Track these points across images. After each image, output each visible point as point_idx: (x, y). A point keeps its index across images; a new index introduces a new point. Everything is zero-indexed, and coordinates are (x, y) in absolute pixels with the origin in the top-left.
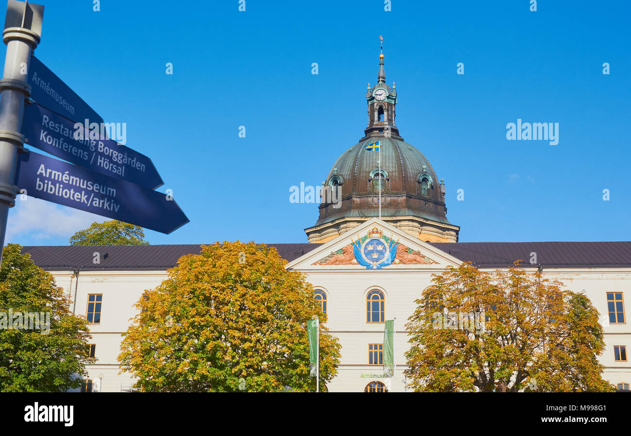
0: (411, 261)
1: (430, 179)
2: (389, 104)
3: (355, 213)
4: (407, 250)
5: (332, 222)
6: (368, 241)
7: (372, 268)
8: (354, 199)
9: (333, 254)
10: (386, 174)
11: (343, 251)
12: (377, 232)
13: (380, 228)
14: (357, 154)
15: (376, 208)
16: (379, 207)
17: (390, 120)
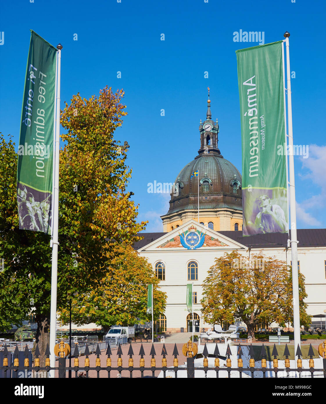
1: (239, 183)
2: (214, 134)
3: (191, 206)
5: (177, 212)
6: (188, 233)
7: (191, 249)
8: (191, 197)
10: (210, 181)
12: (193, 228)
13: (195, 226)
15: (204, 203)
16: (206, 202)
17: (214, 144)
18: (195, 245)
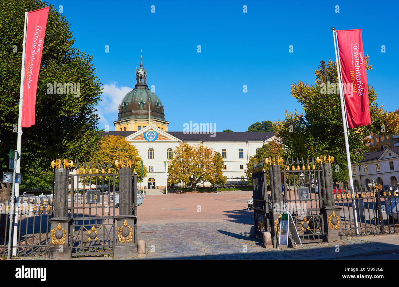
0: (163, 139)
1: (160, 105)
2: (144, 76)
3: (133, 117)
4: (161, 135)
5: (124, 120)
6: (148, 132)
7: (150, 141)
8: (133, 112)
9: (137, 136)
10: (144, 103)
11: (140, 135)
12: (152, 129)
13: (152, 128)
14: (133, 94)
15: (141, 115)
16: (142, 115)
17: (145, 82)
18: (153, 139)
